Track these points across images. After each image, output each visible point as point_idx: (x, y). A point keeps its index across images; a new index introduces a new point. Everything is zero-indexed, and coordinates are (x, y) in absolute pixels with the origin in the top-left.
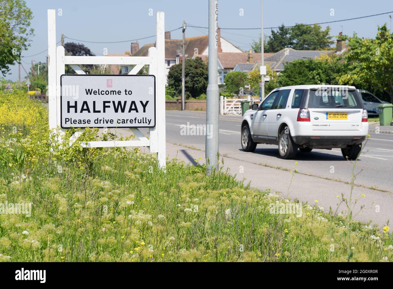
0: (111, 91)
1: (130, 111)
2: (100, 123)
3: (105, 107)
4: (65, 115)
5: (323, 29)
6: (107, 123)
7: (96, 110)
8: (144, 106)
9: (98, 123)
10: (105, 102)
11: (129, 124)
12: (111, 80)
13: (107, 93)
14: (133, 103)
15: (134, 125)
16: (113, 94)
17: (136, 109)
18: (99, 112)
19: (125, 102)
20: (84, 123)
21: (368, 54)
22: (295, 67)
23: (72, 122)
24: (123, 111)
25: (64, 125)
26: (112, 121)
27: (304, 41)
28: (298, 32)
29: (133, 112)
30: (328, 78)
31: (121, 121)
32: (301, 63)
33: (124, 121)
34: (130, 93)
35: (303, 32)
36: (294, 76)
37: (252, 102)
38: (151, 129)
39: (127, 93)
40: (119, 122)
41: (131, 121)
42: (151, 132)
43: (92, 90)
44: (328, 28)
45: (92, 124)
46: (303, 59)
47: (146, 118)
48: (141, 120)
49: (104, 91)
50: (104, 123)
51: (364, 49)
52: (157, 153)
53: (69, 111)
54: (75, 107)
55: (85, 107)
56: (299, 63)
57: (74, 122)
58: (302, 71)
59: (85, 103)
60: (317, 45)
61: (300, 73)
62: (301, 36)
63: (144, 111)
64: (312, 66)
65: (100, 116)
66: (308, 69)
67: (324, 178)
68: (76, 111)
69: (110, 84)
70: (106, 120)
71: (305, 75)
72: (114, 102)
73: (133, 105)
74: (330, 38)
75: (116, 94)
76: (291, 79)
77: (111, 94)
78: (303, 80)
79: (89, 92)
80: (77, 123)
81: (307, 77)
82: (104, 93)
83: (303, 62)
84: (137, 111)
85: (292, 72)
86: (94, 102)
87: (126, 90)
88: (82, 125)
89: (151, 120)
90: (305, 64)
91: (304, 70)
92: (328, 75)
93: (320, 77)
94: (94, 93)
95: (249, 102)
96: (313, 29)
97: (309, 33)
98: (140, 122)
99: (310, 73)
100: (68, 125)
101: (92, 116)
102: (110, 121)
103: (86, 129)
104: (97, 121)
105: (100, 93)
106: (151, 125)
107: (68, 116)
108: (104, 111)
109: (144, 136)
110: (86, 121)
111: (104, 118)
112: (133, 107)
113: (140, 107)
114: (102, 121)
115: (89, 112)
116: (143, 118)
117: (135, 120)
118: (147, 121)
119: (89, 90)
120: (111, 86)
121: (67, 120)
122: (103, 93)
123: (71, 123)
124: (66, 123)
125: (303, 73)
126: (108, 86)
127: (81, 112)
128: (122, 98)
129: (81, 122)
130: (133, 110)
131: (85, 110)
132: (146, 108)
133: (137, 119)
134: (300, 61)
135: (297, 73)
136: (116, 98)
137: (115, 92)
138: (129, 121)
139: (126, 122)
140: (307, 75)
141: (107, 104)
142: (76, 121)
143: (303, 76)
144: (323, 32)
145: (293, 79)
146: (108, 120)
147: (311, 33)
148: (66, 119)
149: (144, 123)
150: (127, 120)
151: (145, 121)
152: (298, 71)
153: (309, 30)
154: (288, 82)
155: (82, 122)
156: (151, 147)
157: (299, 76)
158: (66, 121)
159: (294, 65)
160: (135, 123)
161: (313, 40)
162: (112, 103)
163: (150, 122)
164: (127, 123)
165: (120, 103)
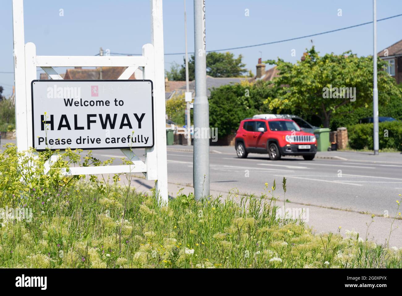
0: (97, 102)
1: (121, 127)
2: (84, 143)
3: (89, 122)
4: (39, 133)
5: (236, 57)
6: (93, 142)
7: (78, 126)
8: (140, 120)
9: (81, 143)
10: (89, 116)
11: (120, 144)
12: (97, 87)
13: (92, 103)
14: (126, 116)
15: (126, 145)
16: (100, 105)
17: (129, 125)
18: (82, 128)
19: (115, 116)
20: (63, 143)
21: (300, 77)
22: (222, 93)
23: (48, 142)
24: (112, 126)
25: (37, 147)
26: (98, 140)
27: (218, 69)
28: (210, 61)
29: (126, 128)
30: (256, 103)
31: (110, 140)
32: (228, 89)
33: (114, 140)
34: (121, 103)
35: (216, 60)
36: (222, 102)
37: (176, 130)
38: (148, 150)
39: (117, 103)
40: (108, 142)
41: (123, 140)
42: (148, 153)
43: (72, 99)
44: (241, 57)
45: (74, 145)
46: (230, 84)
47: (142, 136)
48: (136, 138)
49: (88, 102)
50: (88, 143)
51: (294, 73)
52: (157, 180)
53: (43, 129)
54: (51, 122)
55: (64, 123)
56: (226, 88)
57: (50, 142)
58: (230, 97)
59: (64, 117)
60: (231, 73)
61: (228, 99)
62: (214, 64)
63: (140, 127)
64: (240, 91)
65: (84, 134)
66: (236, 94)
67: (328, 208)
68: (52, 128)
69: (95, 92)
70: (91, 139)
71: (234, 101)
72: (101, 116)
73: (126, 119)
74: (243, 66)
75: (103, 105)
76: (219, 105)
77: (97, 105)
78: (231, 106)
79: (68, 102)
80: (54, 143)
81: (235, 103)
82: (89, 103)
83: (231, 87)
84: (131, 127)
85: (219, 98)
86: (76, 116)
87: (116, 99)
88: (61, 146)
89: (148, 138)
90: (232, 89)
91: (232, 96)
92: (256, 101)
93: (248, 102)
94: (75, 103)
95: (173, 131)
96: (225, 57)
97: (222, 62)
98: (134, 140)
99: (238, 99)
100: (43, 146)
101: (74, 134)
102: (97, 141)
103: (66, 151)
104: (80, 140)
105: (83, 104)
106: (148, 145)
107: (42, 134)
108: (89, 128)
109: (139, 159)
110: (66, 141)
111: (88, 137)
112: (126, 122)
113: (134, 122)
114: (87, 140)
115: (69, 128)
116: (138, 136)
117: (128, 138)
118: (144, 140)
119: (68, 100)
120: (97, 95)
121: (41, 140)
122: (86, 103)
123: (46, 144)
124: (39, 144)
125: (231, 98)
126: (94, 95)
127: (59, 129)
128: (111, 110)
129: (59, 141)
130: (126, 125)
131: (64, 126)
132: (142, 123)
133: (131, 137)
134: (227, 87)
135: (224, 98)
136: (104, 111)
137: (101, 103)
138: (120, 140)
139: (116, 141)
140: (235, 101)
141: (92, 119)
142: (53, 142)
143: (231, 103)
144: (236, 60)
145: (221, 105)
146: (94, 139)
147: (224, 61)
148: (39, 138)
149: (139, 142)
150: (118, 139)
151: (140, 140)
152: (225, 97)
153: (222, 58)
154: (216, 108)
155: (61, 142)
156: (148, 174)
157: (228, 102)
158: (40, 142)
159: (221, 90)
160: (129, 142)
161: (227, 68)
162: (98, 116)
163: (147, 141)
164: (118, 142)
165: (108, 116)
